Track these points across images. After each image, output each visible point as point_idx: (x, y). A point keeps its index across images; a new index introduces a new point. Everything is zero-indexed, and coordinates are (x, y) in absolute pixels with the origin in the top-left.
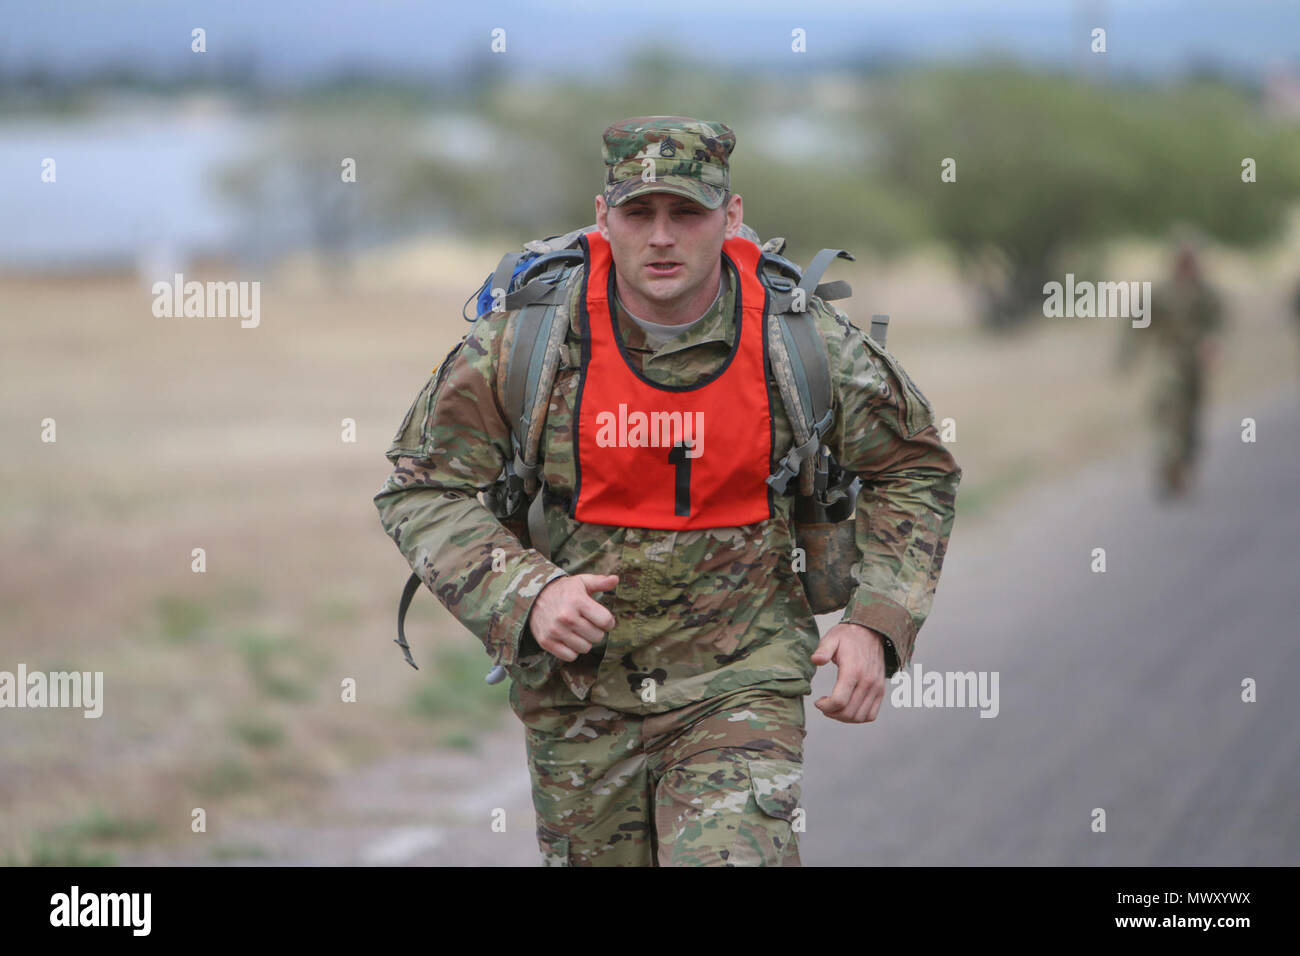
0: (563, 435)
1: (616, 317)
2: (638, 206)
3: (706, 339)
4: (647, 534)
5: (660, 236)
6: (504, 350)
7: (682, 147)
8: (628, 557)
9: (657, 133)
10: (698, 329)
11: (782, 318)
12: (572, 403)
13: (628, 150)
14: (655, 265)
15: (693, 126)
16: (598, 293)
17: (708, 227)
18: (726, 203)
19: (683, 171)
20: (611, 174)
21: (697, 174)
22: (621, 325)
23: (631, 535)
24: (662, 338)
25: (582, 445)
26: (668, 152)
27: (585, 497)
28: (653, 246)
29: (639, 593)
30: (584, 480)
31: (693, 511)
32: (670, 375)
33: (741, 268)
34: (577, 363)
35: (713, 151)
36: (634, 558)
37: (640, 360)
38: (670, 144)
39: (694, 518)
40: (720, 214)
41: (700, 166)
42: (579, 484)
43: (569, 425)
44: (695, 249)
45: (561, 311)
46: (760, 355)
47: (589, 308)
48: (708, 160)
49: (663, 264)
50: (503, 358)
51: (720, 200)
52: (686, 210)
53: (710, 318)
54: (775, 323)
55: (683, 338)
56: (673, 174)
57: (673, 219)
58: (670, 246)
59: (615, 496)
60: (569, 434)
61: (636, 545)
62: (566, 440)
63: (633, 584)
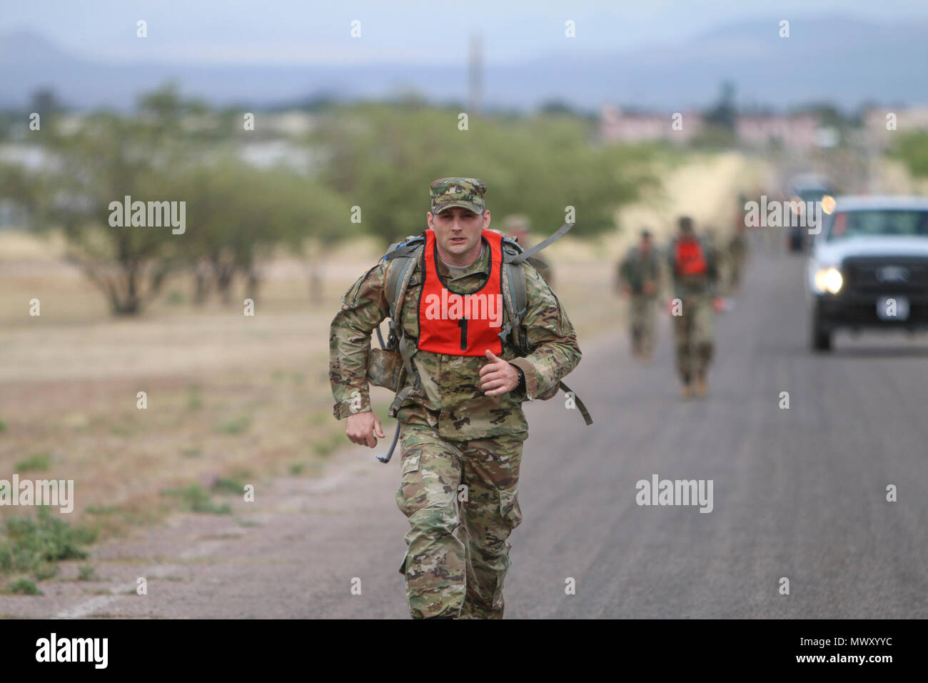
0: (413, 311)
1: (437, 263)
2: (446, 214)
3: (475, 272)
4: (451, 357)
5: (456, 227)
6: (388, 273)
7: (464, 189)
8: (443, 368)
9: (454, 183)
10: (471, 268)
11: (508, 265)
12: (417, 298)
13: (442, 191)
14: (453, 239)
15: (469, 180)
16: (430, 253)
17: (476, 223)
18: (483, 213)
19: (465, 199)
20: (434, 201)
21: (471, 200)
22: (439, 266)
23: (444, 358)
24: (456, 272)
25: (421, 317)
26: (459, 191)
27: (422, 340)
28: (453, 230)
29: (450, 383)
30: (422, 333)
31: (468, 348)
32: (459, 288)
33: (492, 245)
34: (420, 282)
35: (478, 190)
36: (447, 368)
37: (447, 281)
38: (460, 187)
39: (469, 351)
40: (481, 218)
41: (472, 197)
42: (419, 334)
43: (416, 307)
44: (471, 232)
45: (414, 260)
46: (498, 282)
47: (426, 259)
48: (476, 194)
49: (458, 239)
50: (387, 277)
51: (481, 211)
52: (467, 215)
53: (477, 262)
54: (506, 267)
55: (465, 271)
56: (462, 200)
57: (462, 220)
58: (460, 230)
59: (435, 339)
60: (416, 310)
61: (447, 362)
62: (414, 313)
63: (447, 379)
